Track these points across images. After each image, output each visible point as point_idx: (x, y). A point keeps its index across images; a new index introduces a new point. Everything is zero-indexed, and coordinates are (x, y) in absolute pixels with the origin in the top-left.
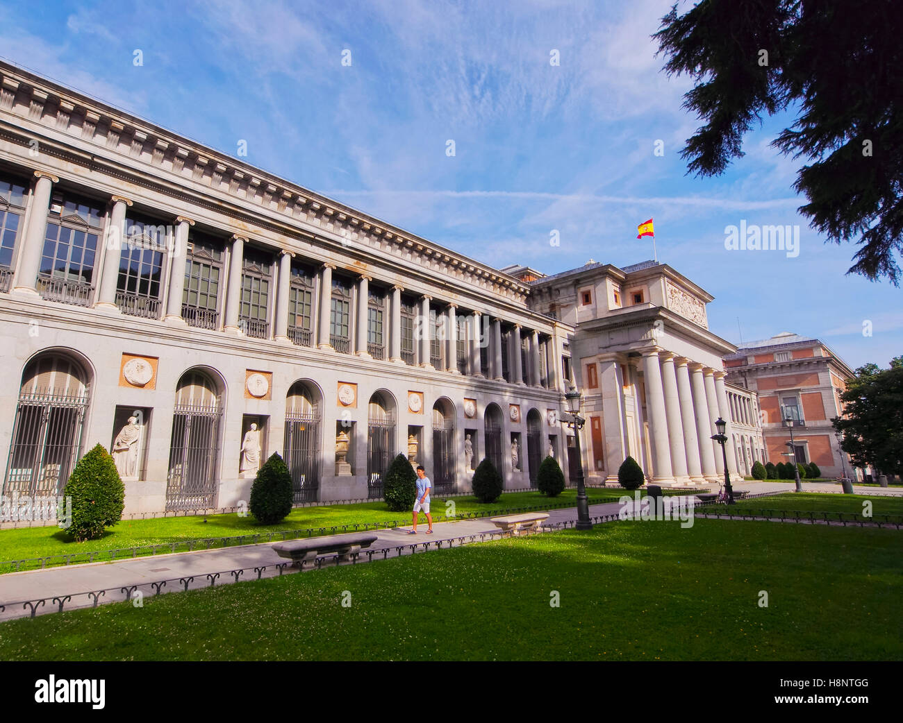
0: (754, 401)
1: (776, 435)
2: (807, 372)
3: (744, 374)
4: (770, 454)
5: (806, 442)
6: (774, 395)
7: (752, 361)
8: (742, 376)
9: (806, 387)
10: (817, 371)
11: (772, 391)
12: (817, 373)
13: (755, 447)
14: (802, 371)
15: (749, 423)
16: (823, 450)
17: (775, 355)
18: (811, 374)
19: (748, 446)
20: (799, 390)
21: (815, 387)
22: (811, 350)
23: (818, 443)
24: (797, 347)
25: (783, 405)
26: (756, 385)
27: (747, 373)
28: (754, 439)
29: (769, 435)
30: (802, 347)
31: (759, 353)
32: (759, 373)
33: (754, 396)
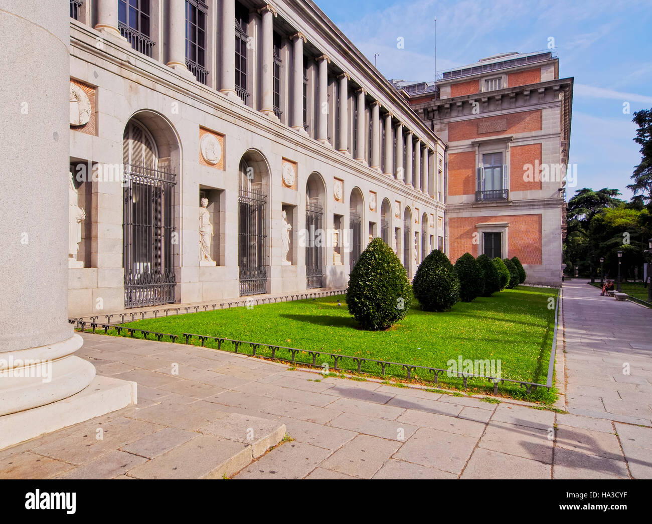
0: (439, 157)
1: (465, 214)
2: (527, 109)
3: (431, 114)
4: (451, 244)
5: (505, 226)
6: (470, 150)
7: (446, 94)
8: (429, 119)
9: (520, 135)
10: (542, 106)
11: (469, 142)
12: (540, 110)
13: (430, 231)
14: (520, 108)
15: (426, 189)
16: (528, 239)
17: (483, 81)
18: (530, 112)
19: (416, 227)
20: (510, 139)
21: (534, 133)
22: (538, 70)
23: (522, 227)
24: (517, 66)
25: (481, 165)
26: (446, 133)
27: (436, 113)
28: (430, 218)
29: (454, 215)
30: (524, 65)
31: (459, 78)
32: (454, 114)
33: (439, 149)
